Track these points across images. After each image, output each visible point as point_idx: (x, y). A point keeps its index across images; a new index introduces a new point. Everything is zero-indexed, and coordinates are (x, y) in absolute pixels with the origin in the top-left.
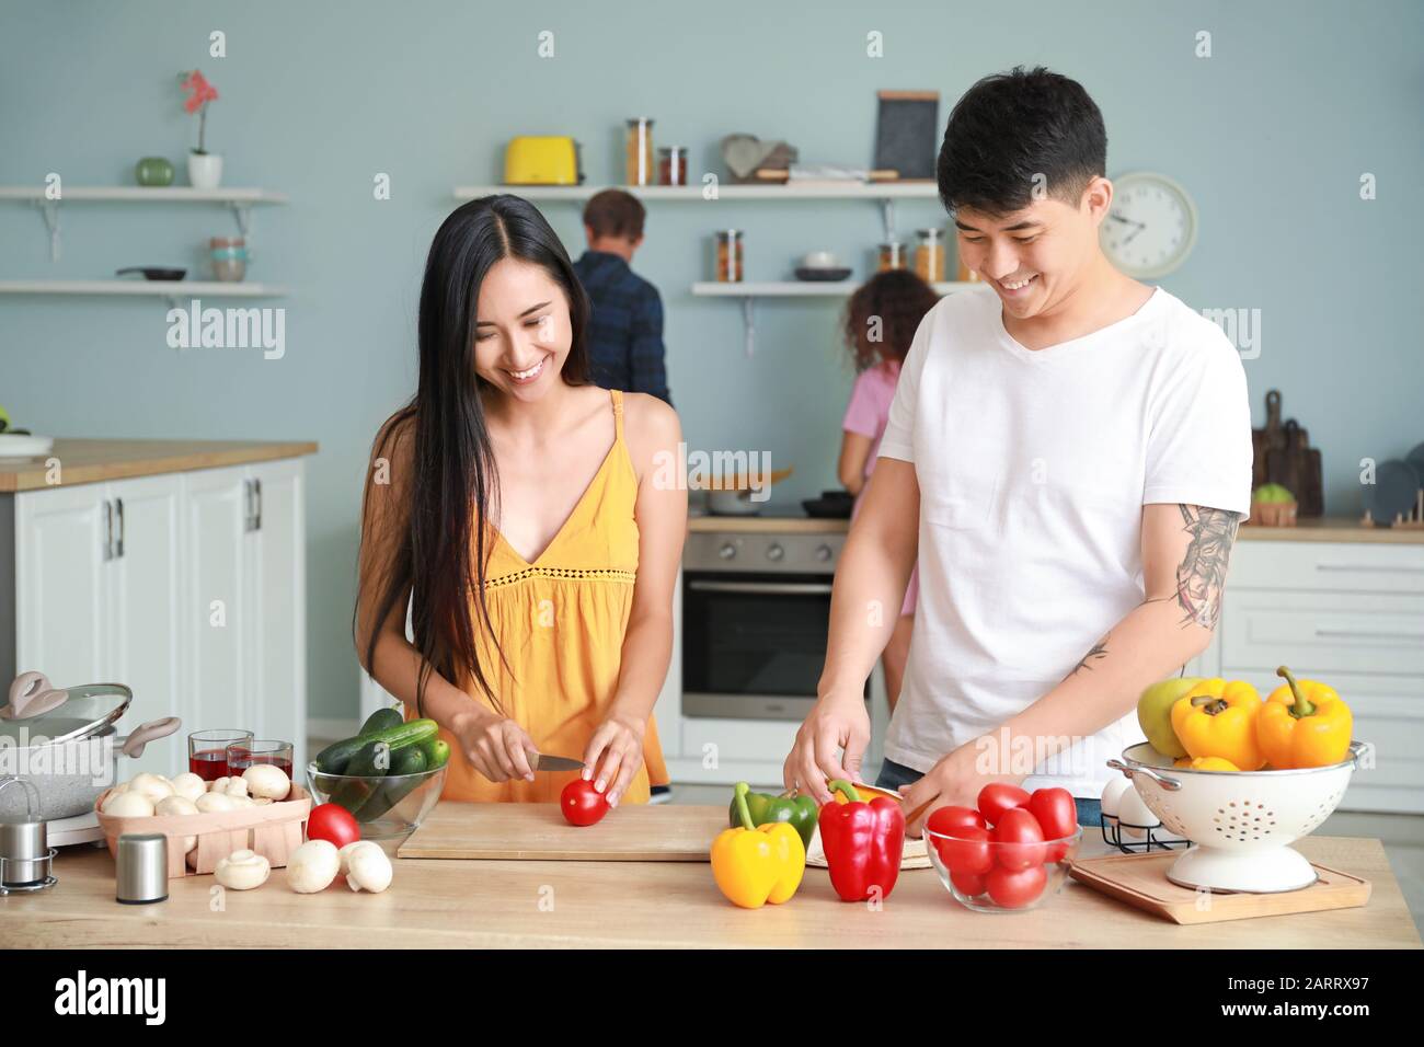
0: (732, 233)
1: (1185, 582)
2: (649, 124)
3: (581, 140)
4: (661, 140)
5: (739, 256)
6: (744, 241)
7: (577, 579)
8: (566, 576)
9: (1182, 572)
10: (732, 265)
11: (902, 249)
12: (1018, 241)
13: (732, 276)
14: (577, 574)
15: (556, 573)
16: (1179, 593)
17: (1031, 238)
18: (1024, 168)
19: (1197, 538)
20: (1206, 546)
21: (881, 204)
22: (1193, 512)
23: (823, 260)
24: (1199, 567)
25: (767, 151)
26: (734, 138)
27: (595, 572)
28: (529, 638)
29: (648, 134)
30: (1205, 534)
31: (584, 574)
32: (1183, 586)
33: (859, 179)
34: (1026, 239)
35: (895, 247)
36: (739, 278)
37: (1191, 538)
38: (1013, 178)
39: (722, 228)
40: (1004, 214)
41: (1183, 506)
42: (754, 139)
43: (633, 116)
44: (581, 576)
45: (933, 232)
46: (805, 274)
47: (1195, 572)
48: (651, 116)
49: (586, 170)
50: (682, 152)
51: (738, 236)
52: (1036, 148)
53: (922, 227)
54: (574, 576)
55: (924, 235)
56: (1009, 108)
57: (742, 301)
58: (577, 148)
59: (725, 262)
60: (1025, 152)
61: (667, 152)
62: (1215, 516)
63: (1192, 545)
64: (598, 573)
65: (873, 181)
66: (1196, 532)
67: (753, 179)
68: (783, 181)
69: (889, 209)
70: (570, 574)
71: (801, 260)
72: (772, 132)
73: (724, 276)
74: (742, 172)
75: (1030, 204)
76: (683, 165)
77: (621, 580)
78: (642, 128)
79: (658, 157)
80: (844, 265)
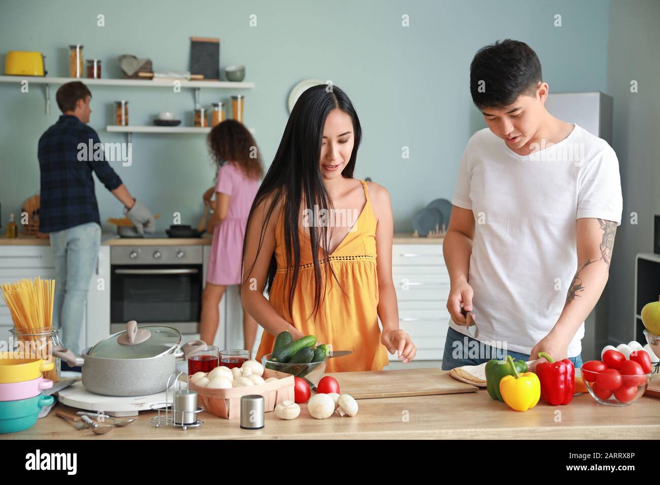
0: (123, 102)
1: (604, 251)
2: (81, 48)
3: (44, 55)
4: (88, 56)
5: (126, 114)
6: (129, 106)
7: (352, 260)
8: (347, 259)
9: (602, 247)
10: (123, 117)
11: (205, 112)
12: (513, 117)
13: (123, 123)
14: (352, 258)
15: (342, 258)
16: (603, 256)
17: (519, 115)
18: (512, 86)
19: (606, 232)
20: (609, 236)
21: (194, 90)
22: (604, 222)
23: (168, 116)
24: (608, 245)
25: (142, 64)
26: (124, 57)
27: (359, 256)
28: (331, 289)
29: (80, 53)
30: (608, 230)
31: (355, 258)
32: (603, 253)
33: (186, 78)
34: (517, 116)
35: (203, 110)
36: (127, 124)
37: (603, 232)
38: (508, 91)
39: (118, 99)
40: (506, 107)
41: (599, 219)
42: (135, 58)
43: (73, 44)
44: (353, 259)
45: (220, 104)
46: (159, 122)
47: (607, 247)
48: (82, 44)
49: (47, 69)
50: (99, 62)
51: (126, 103)
52: (515, 76)
53: (215, 102)
54: (350, 259)
55: (216, 105)
56: (499, 61)
57: (126, 135)
58: (43, 57)
59: (120, 116)
60: (511, 79)
61: (91, 62)
62: (611, 223)
63: (604, 235)
64: (361, 257)
65: (192, 79)
66: (605, 229)
67: (136, 76)
68: (151, 78)
69: (197, 92)
70: (348, 258)
71: (156, 116)
72: (143, 55)
73: (120, 123)
74: (130, 73)
75: (516, 100)
76: (99, 68)
77: (371, 260)
78: (78, 49)
79: (86, 64)
80: (177, 118)
